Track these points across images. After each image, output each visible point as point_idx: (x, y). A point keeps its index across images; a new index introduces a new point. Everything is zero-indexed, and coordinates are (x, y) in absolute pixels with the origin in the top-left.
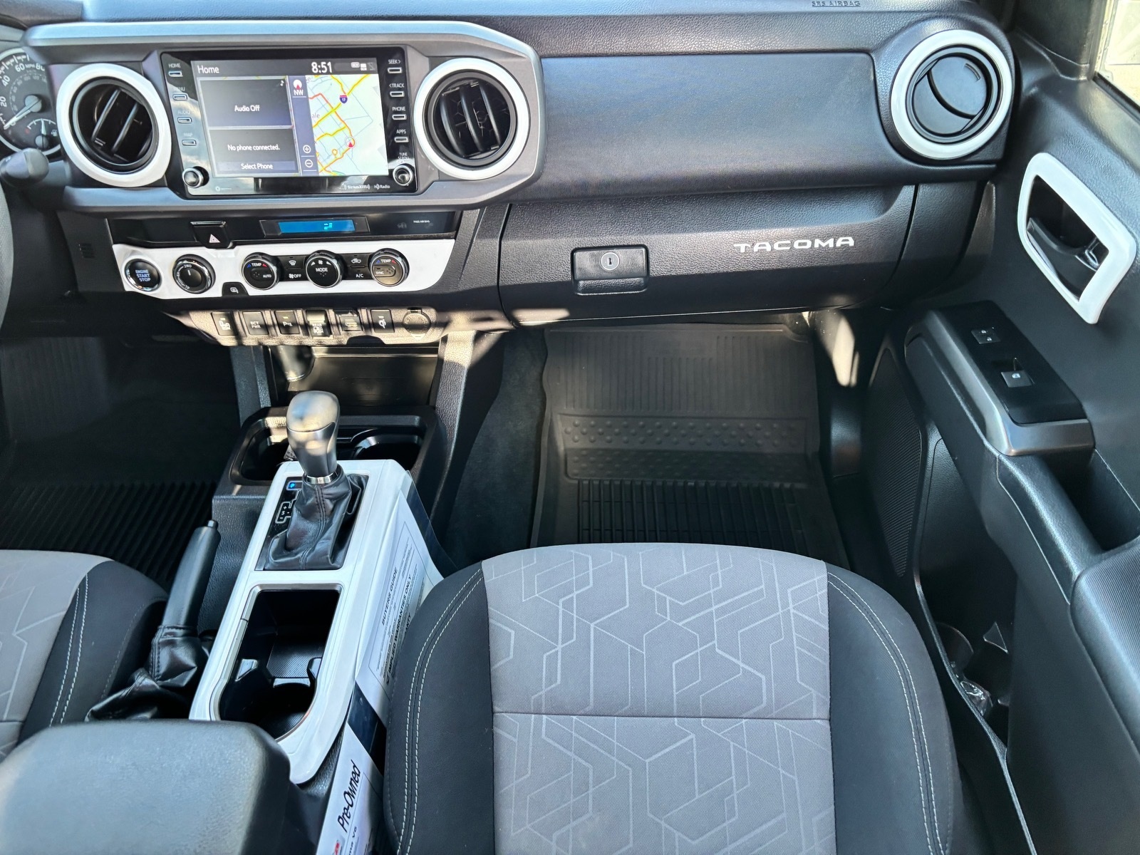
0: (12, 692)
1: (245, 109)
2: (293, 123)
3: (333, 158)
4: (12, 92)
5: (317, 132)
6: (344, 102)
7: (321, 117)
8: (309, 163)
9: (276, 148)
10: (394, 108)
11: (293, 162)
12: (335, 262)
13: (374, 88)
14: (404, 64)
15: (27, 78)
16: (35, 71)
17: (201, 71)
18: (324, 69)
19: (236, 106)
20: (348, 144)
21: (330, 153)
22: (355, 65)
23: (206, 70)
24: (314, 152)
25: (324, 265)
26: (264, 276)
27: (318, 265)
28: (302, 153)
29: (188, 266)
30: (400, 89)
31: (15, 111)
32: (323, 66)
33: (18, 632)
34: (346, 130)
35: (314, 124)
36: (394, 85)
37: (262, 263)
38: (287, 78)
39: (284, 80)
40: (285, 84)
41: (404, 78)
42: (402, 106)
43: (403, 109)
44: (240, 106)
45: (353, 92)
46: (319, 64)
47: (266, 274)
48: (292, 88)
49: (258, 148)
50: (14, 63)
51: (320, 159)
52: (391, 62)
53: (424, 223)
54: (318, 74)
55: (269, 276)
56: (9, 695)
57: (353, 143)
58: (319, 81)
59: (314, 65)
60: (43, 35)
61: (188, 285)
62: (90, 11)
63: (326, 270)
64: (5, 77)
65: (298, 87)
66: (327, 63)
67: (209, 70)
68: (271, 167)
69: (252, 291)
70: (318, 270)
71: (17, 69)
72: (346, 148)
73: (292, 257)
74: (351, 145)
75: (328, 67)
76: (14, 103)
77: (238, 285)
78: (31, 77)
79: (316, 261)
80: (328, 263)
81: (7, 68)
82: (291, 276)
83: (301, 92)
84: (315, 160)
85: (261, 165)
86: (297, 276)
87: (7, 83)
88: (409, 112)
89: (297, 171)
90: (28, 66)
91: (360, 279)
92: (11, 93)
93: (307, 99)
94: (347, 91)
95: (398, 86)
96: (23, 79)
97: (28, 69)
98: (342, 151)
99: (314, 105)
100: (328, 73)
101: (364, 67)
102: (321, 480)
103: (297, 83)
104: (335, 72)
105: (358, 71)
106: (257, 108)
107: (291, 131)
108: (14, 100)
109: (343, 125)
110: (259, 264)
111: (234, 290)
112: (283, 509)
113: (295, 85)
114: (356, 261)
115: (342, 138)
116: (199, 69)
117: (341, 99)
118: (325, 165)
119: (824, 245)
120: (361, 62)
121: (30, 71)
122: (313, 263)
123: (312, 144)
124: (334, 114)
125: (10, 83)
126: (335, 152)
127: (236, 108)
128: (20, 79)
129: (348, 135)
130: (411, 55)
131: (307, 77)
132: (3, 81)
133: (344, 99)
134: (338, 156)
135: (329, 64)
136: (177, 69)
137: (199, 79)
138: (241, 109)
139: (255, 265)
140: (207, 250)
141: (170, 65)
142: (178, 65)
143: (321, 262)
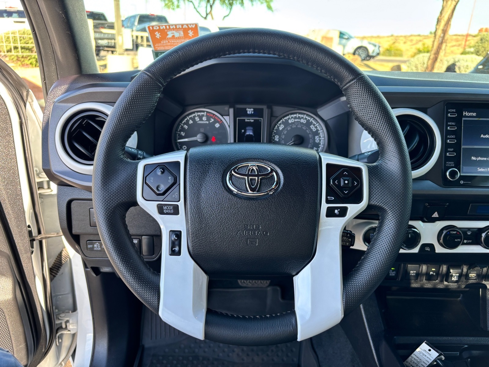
4: (284, 133)
15: (294, 126)
16: (299, 123)
17: (465, 114)
19: (482, 135)
23: (468, 114)
26: (456, 240)
29: (410, 231)
37: (457, 231)
44: (484, 135)
47: (457, 239)
50: (289, 119)
55: (459, 240)
64: (282, 125)
67: (470, 114)
69: (439, 249)
71: (289, 121)
73: (469, 229)
76: (283, 139)
77: (432, 246)
78: (297, 126)
81: (284, 121)
82: (465, 241)
86: (469, 241)
87: (281, 129)
90: (296, 120)
92: (282, 134)
96: (291, 127)
97: (296, 122)
108: (283, 138)
110: (455, 232)
111: (428, 249)
121: (297, 123)
122: (488, 233)
125: (283, 129)
128: (290, 127)
132: (280, 127)
136: (453, 112)
137: (463, 119)
138: (485, 137)
139: (452, 232)
140: (420, 222)
141: (450, 110)
142: (454, 110)
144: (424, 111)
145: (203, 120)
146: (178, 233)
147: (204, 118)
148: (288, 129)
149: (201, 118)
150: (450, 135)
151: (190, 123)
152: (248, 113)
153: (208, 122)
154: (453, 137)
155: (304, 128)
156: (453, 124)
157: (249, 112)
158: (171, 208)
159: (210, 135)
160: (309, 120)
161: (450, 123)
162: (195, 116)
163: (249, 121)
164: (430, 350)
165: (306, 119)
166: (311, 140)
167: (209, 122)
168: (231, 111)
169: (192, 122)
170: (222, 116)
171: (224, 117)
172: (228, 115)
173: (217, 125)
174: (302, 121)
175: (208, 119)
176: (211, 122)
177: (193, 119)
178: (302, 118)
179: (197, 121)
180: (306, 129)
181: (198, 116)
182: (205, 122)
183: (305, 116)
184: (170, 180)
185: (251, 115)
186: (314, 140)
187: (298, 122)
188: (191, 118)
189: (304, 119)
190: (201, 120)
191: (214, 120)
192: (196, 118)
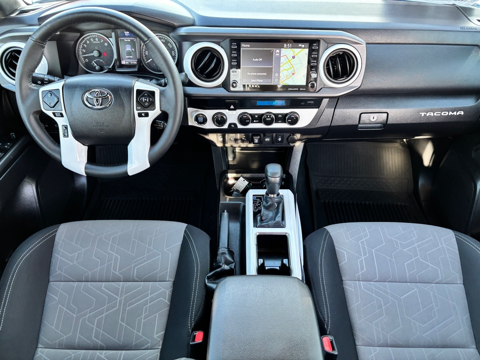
0: (168, 270)
1: (257, 60)
2: (273, 65)
3: (286, 78)
5: (281, 69)
6: (294, 58)
7: (284, 63)
8: (276, 80)
9: (265, 74)
10: (312, 61)
11: (271, 80)
12: (274, 116)
13: (306, 54)
14: (319, 46)
18: (288, 46)
20: (292, 73)
21: (285, 76)
22: (300, 45)
23: (245, 46)
24: (279, 76)
25: (270, 117)
26: (247, 121)
27: (267, 117)
28: (275, 76)
29: (219, 116)
30: (316, 54)
32: (288, 45)
33: (166, 249)
34: (293, 69)
35: (281, 66)
36: (314, 53)
37: (247, 116)
38: (274, 49)
39: (273, 50)
40: (273, 51)
41: (318, 51)
42: (315, 60)
43: (316, 61)
44: (255, 59)
45: (298, 55)
46: (287, 44)
47: (247, 120)
48: (276, 53)
49: (259, 74)
51: (281, 79)
52: (314, 45)
53: (311, 103)
54: (286, 48)
55: (248, 121)
56: (168, 271)
57: (294, 73)
58: (286, 50)
59: (285, 45)
60: (183, 31)
61: (218, 124)
62: (197, 23)
63: (270, 119)
65: (278, 52)
66: (290, 44)
68: (262, 81)
69: (240, 126)
70: (267, 119)
72: (291, 75)
73: (257, 114)
74: (293, 74)
75: (290, 46)
77: (235, 125)
79: (267, 116)
80: (271, 117)
82: (255, 121)
83: (278, 54)
84: (279, 79)
85: (258, 80)
86: (257, 121)
88: (318, 62)
89: (271, 83)
91: (280, 123)
93: (281, 56)
94: (295, 54)
95: (315, 53)
98: (290, 76)
99: (282, 59)
100: (290, 48)
101: (303, 46)
102: (272, 196)
103: (278, 51)
104: (292, 48)
105: (301, 48)
106: (261, 59)
107: (272, 68)
109: (292, 66)
111: (233, 126)
112: (255, 206)
113: (277, 52)
114: (280, 116)
115: (290, 71)
116: (242, 45)
117: (293, 57)
118: (282, 81)
119: (452, 114)
120: (302, 44)
122: (266, 117)
123: (279, 73)
124: (289, 63)
126: (287, 76)
127: (253, 60)
129: (293, 70)
130: (322, 42)
131: (282, 49)
133: (294, 57)
134: (288, 78)
135: (291, 45)
136: (235, 45)
137: (241, 49)
138: (255, 60)
139: (244, 117)
140: (227, 111)
141: (233, 44)
142: (236, 44)
143: (269, 116)
144: (218, 44)
145: (96, 41)
146: (66, 126)
147: (97, 39)
149: (94, 39)
150: (233, 60)
151: (88, 43)
152: (126, 34)
153: (99, 42)
154: (235, 60)
156: (235, 52)
158: (59, 114)
159: (102, 51)
160: (167, 40)
161: (233, 52)
162: (90, 38)
163: (127, 40)
164: (244, 181)
167: (100, 42)
168: (113, 34)
169: (89, 42)
170: (108, 38)
171: (109, 38)
172: (111, 37)
173: (106, 44)
175: (99, 40)
176: (101, 42)
177: (89, 40)
179: (92, 41)
181: (92, 37)
182: (97, 42)
183: (164, 37)
184: (56, 100)
185: (128, 37)
188: (87, 39)
189: (163, 39)
190: (95, 40)
191: (103, 41)
192: (91, 39)
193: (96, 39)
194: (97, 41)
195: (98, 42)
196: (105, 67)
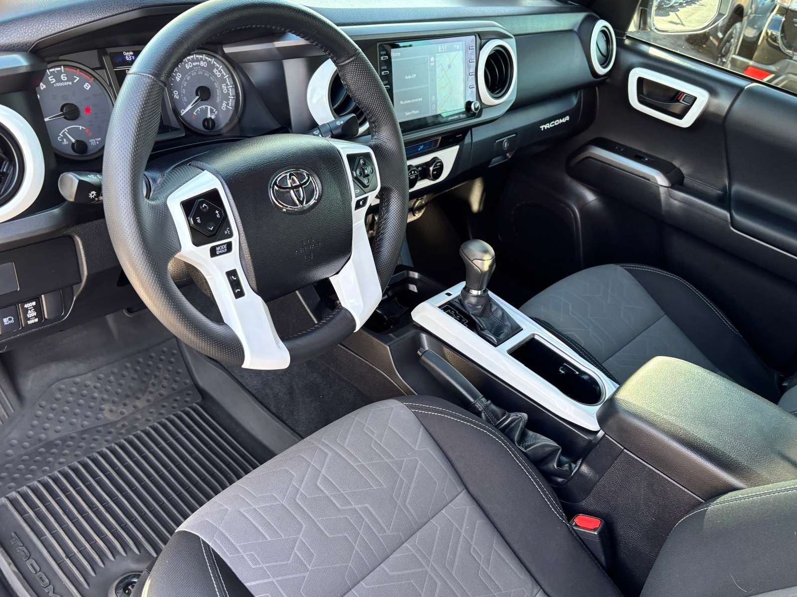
1: (410, 77)
2: (429, 83)
3: (443, 102)
4: (183, 86)
5: (438, 87)
7: (440, 78)
8: (434, 107)
11: (427, 107)
14: (476, 44)
15: (194, 74)
16: (199, 67)
18: (443, 50)
22: (455, 46)
24: (436, 99)
27: (411, 175)
28: (431, 101)
31: (185, 102)
34: (450, 85)
35: (437, 82)
38: (429, 57)
39: (427, 58)
40: (427, 60)
45: (453, 61)
46: (442, 47)
48: (430, 62)
50: (185, 62)
53: (460, 136)
54: (441, 52)
58: (441, 57)
63: (414, 176)
64: (178, 74)
65: (433, 61)
68: (418, 112)
71: (187, 67)
72: (448, 95)
74: (450, 93)
76: (184, 95)
78: (197, 72)
80: (416, 172)
81: (180, 67)
83: (433, 64)
84: (436, 105)
85: (414, 112)
87: (179, 79)
90: (195, 64)
93: (436, 68)
96: (191, 75)
97: (195, 66)
98: (447, 97)
99: (438, 70)
101: (458, 47)
103: (433, 59)
104: (447, 51)
105: (455, 50)
106: (415, 76)
107: (428, 88)
108: (184, 93)
109: (448, 82)
113: (431, 60)
115: (447, 89)
116: (393, 54)
118: (440, 107)
119: (562, 122)
121: (196, 68)
123: (436, 95)
124: (445, 76)
125: (181, 79)
126: (444, 98)
128: (189, 75)
129: (450, 87)
131: (436, 55)
132: (177, 77)
134: (446, 100)
135: (445, 46)
136: (385, 54)
137: (392, 60)
141: (382, 53)
142: (386, 52)
143: (413, 172)
145: (62, 81)
146: (235, 272)
148: (188, 79)
149: (56, 76)
151: (41, 88)
152: (127, 59)
153: (70, 83)
154: (387, 82)
155: (206, 74)
156: (386, 67)
157: (128, 57)
158: (225, 246)
160: (210, 62)
161: (383, 68)
162: (47, 76)
165: (206, 60)
166: (218, 90)
167: (73, 83)
169: (44, 86)
170: (93, 69)
171: (97, 71)
172: (103, 68)
173: (87, 87)
174: (202, 64)
175: (71, 78)
176: (75, 81)
178: (201, 59)
179: (52, 83)
180: (210, 76)
181: (52, 73)
182: (66, 84)
183: (204, 57)
186: (222, 90)
187: (197, 66)
189: (204, 61)
190: (59, 80)
191: (78, 78)
192: (49, 78)
193: (62, 77)
194: (64, 81)
195: (68, 83)
196: (91, 141)
